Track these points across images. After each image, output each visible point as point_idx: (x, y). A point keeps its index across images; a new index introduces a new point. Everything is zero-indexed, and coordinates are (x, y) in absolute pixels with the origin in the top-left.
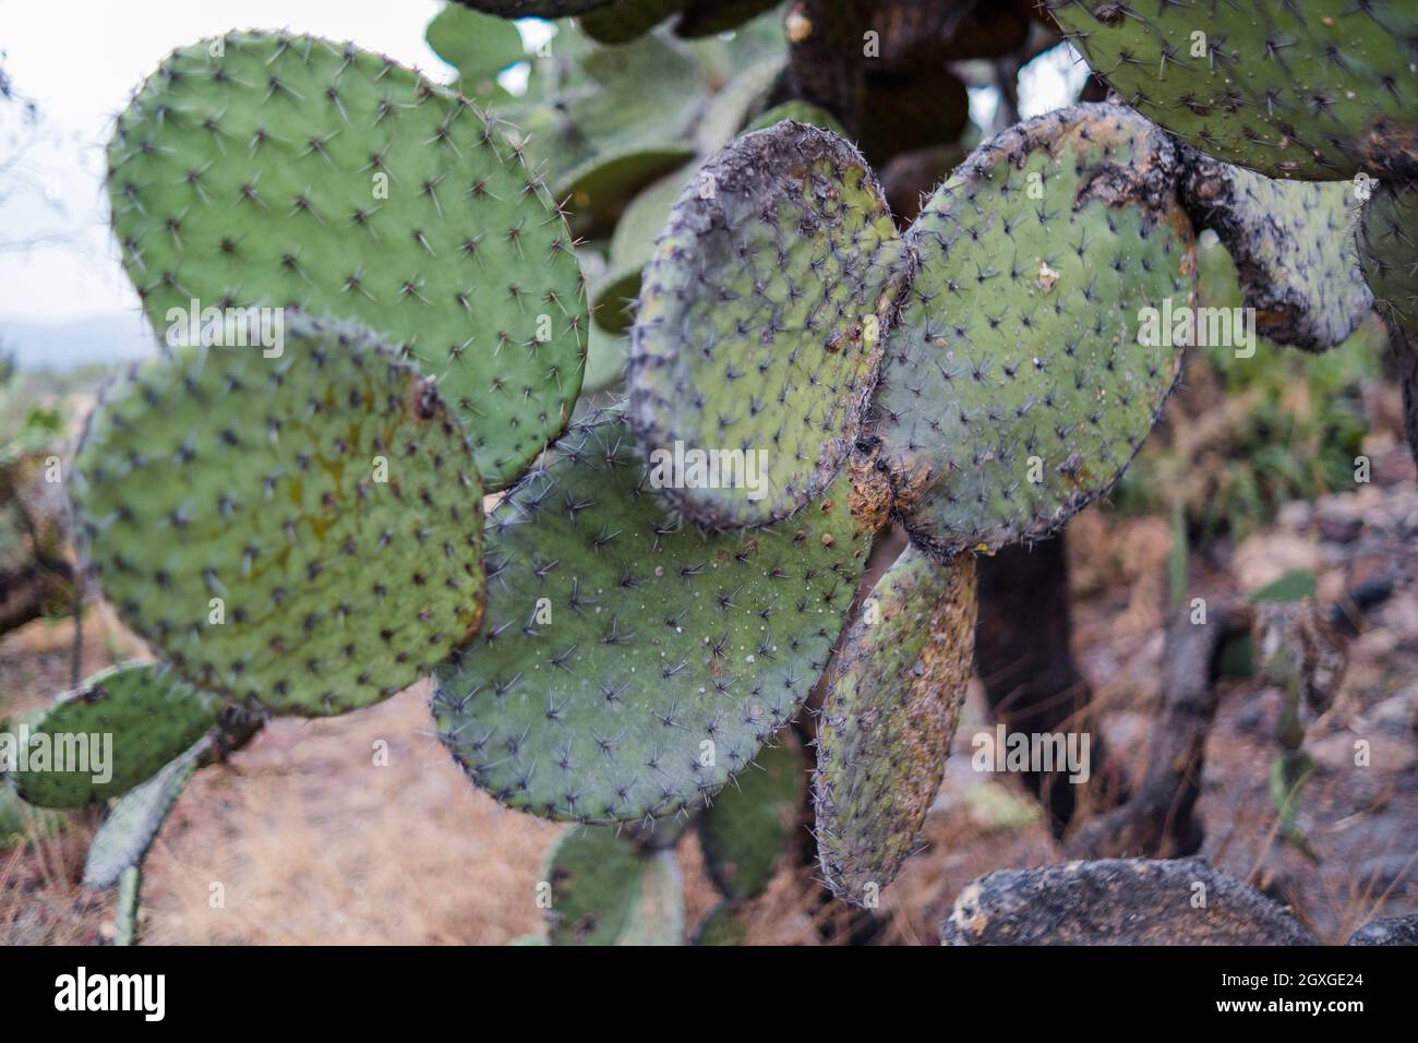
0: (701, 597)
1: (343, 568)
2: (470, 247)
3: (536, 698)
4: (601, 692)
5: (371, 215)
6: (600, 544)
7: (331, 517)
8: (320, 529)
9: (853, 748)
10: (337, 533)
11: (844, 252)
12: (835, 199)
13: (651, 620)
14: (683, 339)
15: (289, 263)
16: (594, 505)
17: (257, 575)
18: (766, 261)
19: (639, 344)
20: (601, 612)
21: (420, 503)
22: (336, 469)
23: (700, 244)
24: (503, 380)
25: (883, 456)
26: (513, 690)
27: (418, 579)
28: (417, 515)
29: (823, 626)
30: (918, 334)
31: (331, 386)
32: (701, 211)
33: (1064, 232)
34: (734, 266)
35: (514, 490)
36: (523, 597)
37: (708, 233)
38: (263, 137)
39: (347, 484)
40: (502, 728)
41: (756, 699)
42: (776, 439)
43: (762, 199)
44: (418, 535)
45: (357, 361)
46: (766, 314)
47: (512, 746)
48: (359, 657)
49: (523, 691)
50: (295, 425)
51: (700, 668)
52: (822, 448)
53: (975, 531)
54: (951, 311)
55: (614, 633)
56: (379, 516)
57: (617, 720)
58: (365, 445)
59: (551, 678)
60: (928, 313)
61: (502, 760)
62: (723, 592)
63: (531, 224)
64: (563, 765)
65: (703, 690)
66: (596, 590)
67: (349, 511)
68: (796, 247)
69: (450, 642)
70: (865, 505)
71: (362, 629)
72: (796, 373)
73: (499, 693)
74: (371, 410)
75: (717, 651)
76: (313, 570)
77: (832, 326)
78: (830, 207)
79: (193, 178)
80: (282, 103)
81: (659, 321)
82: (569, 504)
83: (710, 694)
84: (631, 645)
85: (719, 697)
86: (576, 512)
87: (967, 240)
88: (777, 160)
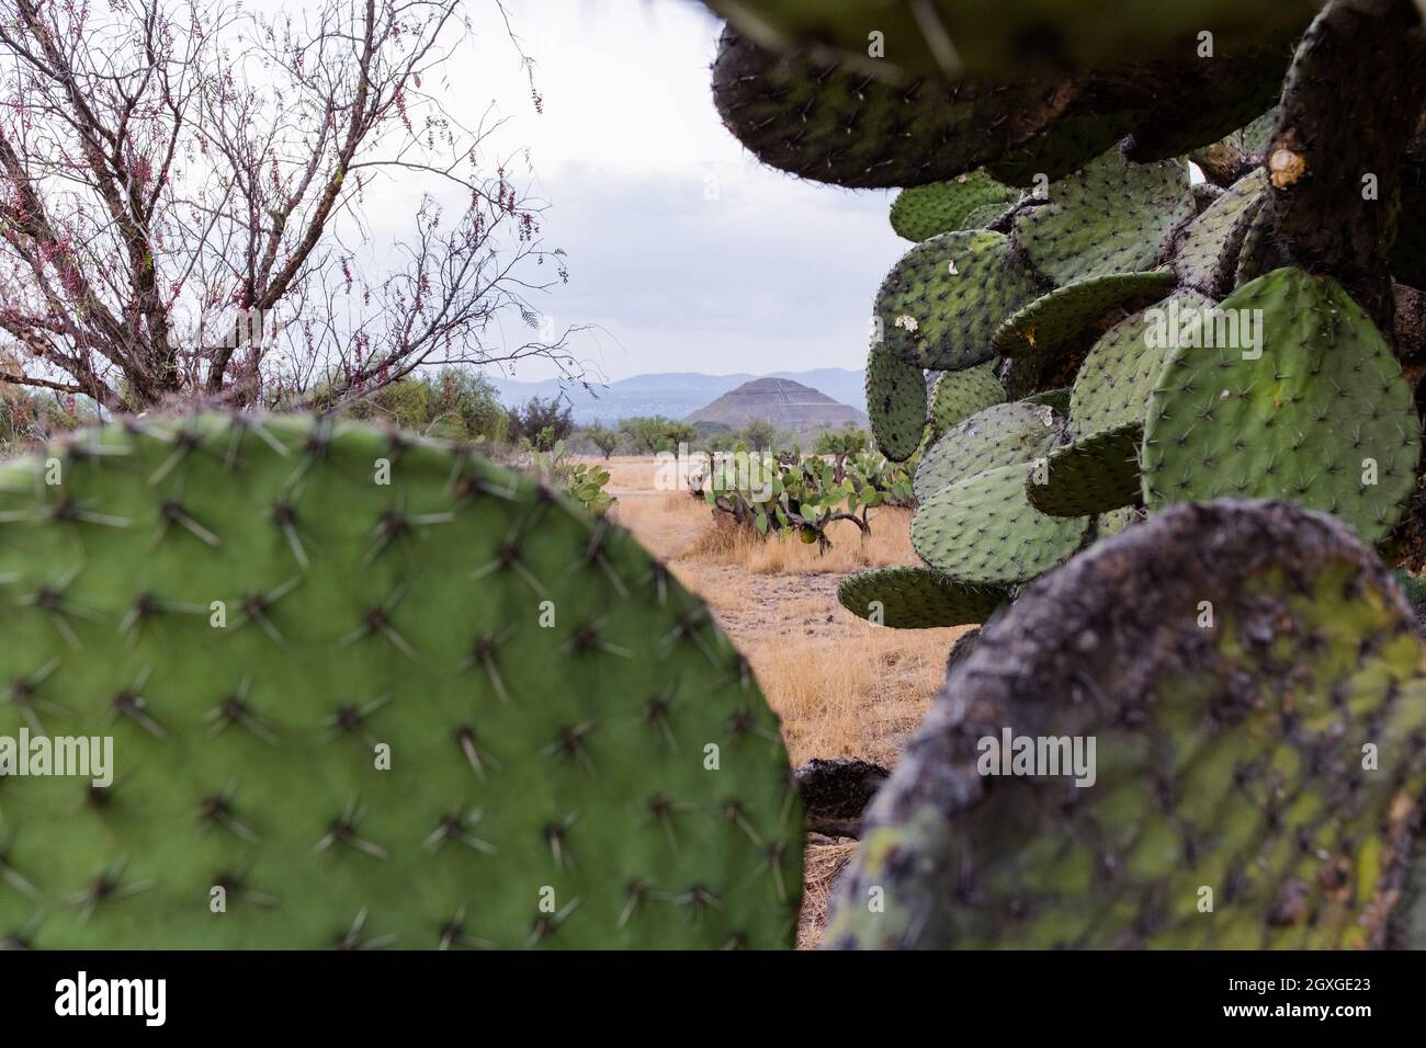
2: (569, 744)
5: (373, 714)
11: (1313, 728)
12: (1293, 633)
15: (218, 811)
18: (1126, 808)
34: (1047, 842)
37: (975, 808)
38: (149, 608)
63: (689, 689)
78: (1284, 649)
79: (27, 688)
88: (1155, 596)
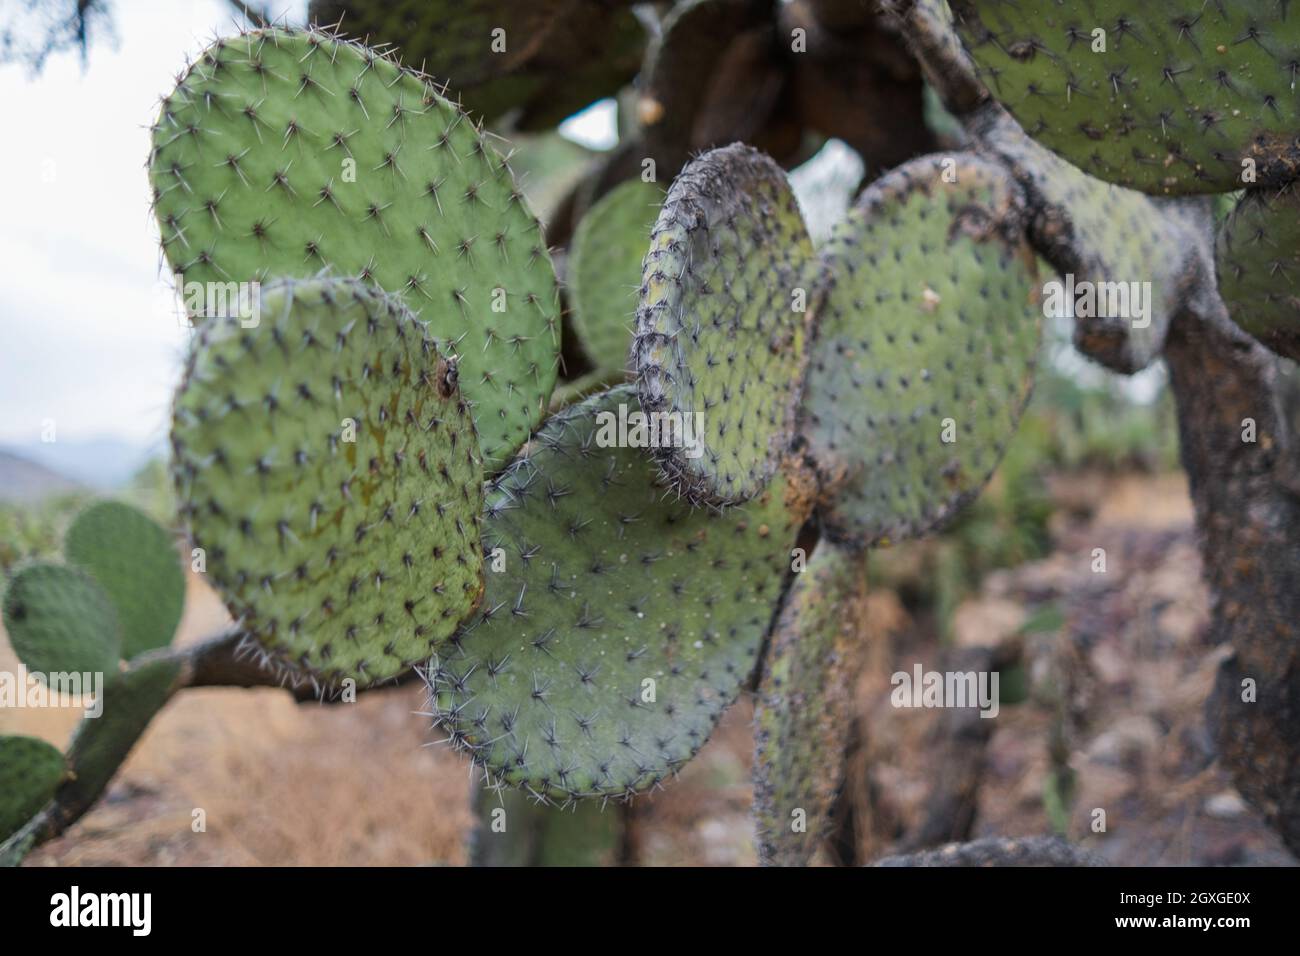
0: (657, 582)
1: (381, 534)
2: (464, 248)
3: (523, 678)
4: (576, 674)
5: (384, 210)
6: (576, 531)
7: (375, 481)
8: (368, 492)
9: (786, 730)
10: (379, 498)
11: (780, 265)
12: (773, 217)
13: (617, 605)
14: (679, 323)
15: (312, 250)
16: (570, 493)
17: (320, 530)
18: (731, 264)
19: (647, 324)
20: (576, 596)
21: (439, 477)
22: (380, 435)
23: (689, 239)
24: (492, 373)
25: (810, 453)
26: (502, 671)
27: (437, 552)
28: (437, 488)
29: (756, 614)
30: (832, 345)
31: (380, 353)
32: (688, 211)
33: (940, 261)
34: (710, 264)
35: (501, 477)
36: (512, 580)
37: (694, 229)
38: (295, 129)
39: (388, 450)
40: (496, 706)
41: (704, 683)
42: (740, 426)
43: (727, 208)
44: (439, 509)
45: (400, 331)
46: (731, 311)
47: (506, 724)
48: (387, 626)
49: (510, 672)
50: (353, 388)
51: (657, 653)
52: (769, 440)
53: (879, 527)
54: (858, 327)
55: (587, 618)
56: (410, 485)
57: (592, 701)
58: (401, 417)
59: (534, 660)
60: (839, 326)
61: (500, 737)
62: (675, 580)
63: (514, 230)
64: (551, 742)
65: (660, 673)
66: (571, 575)
67: (389, 477)
68: (751, 255)
69: (458, 618)
70: (798, 497)
71: (391, 598)
72: (750, 369)
73: (491, 673)
74: (407, 382)
75: (671, 636)
76: (360, 532)
77: (774, 330)
79: (232, 163)
80: (312, 99)
81: (663, 303)
82: (550, 491)
83: (667, 678)
84: (600, 629)
85: (674, 681)
86: (556, 498)
87: (866, 266)
88: (735, 176)
